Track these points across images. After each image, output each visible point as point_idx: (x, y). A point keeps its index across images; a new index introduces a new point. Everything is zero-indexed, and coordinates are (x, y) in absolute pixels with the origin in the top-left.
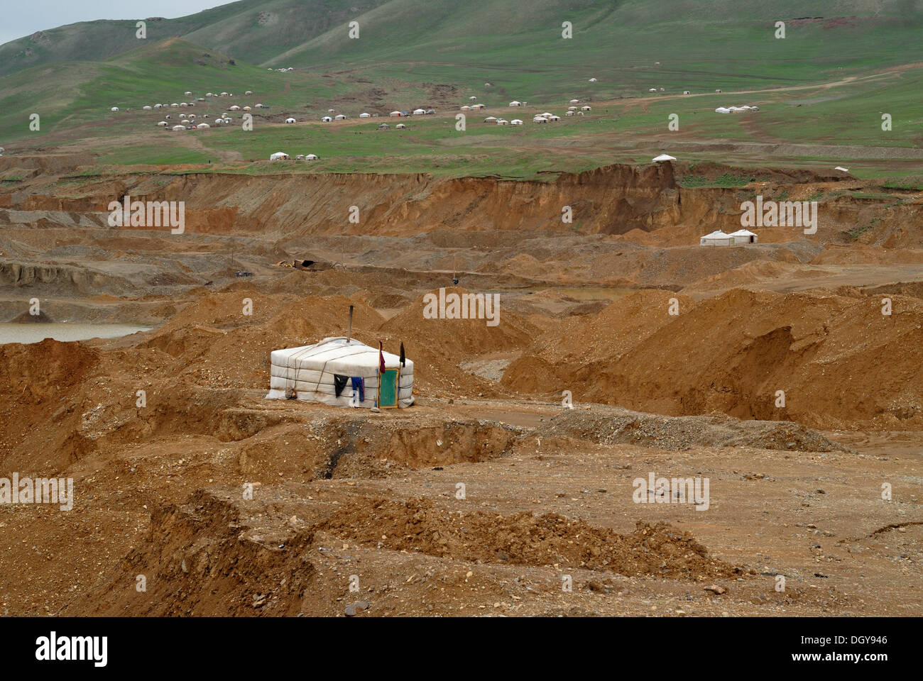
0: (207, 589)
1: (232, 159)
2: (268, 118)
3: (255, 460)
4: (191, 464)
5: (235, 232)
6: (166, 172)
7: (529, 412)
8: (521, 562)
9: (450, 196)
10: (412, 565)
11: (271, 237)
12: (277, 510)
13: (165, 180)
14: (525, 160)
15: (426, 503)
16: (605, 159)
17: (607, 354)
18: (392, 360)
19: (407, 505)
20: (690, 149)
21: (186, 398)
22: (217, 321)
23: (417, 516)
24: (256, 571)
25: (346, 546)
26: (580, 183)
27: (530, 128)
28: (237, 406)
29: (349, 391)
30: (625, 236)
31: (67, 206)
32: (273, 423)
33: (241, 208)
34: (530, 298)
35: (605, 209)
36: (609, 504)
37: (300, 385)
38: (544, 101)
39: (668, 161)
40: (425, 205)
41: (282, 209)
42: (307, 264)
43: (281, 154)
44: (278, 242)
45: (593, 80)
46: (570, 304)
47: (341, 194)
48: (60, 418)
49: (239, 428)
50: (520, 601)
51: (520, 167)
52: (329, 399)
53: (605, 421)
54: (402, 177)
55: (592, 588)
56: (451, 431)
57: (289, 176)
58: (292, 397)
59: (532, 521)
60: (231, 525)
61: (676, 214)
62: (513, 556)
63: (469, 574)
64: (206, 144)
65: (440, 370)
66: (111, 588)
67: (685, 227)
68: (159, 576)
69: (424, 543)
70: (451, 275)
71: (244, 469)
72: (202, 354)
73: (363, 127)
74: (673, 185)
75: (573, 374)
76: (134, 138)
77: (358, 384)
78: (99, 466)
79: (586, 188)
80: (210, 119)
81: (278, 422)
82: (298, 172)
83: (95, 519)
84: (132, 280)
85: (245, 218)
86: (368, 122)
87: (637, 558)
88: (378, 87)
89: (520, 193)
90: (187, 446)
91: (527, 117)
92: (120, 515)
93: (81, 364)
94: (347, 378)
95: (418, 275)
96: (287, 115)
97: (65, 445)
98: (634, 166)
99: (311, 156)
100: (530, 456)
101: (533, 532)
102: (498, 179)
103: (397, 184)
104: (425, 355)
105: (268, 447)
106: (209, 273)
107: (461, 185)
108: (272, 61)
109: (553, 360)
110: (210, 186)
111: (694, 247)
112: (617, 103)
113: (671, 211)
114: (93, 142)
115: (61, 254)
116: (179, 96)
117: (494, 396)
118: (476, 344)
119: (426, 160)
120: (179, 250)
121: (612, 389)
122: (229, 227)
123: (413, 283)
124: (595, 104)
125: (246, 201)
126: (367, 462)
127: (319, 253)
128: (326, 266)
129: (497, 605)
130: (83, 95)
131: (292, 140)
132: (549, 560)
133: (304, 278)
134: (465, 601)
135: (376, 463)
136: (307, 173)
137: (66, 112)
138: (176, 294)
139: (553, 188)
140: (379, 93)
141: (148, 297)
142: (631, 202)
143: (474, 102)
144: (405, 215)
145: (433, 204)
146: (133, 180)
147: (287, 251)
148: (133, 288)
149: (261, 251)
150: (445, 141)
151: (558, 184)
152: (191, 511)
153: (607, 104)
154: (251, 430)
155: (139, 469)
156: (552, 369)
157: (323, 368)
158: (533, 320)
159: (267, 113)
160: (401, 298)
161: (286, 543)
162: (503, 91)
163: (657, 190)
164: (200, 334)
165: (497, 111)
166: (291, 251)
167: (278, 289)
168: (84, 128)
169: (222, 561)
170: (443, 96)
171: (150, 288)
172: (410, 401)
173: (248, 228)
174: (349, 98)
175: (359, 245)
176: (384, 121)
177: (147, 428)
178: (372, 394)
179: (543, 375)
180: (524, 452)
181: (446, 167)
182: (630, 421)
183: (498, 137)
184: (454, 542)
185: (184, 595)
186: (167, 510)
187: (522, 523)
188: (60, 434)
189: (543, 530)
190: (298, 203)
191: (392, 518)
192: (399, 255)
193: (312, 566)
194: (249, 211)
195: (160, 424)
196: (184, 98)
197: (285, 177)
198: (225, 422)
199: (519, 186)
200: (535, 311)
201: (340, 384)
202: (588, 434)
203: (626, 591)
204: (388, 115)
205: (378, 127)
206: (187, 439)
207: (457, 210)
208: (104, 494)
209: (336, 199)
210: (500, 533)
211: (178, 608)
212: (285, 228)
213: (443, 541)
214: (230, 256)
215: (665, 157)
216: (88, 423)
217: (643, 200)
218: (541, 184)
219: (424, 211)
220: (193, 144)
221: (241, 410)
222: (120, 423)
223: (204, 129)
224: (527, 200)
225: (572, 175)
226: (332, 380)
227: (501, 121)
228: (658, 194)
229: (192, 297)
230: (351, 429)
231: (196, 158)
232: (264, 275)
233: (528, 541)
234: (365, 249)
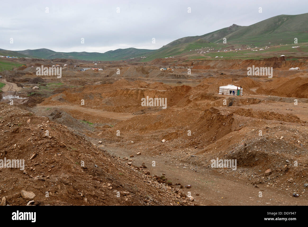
0: (215, 122)
1: (209, 58)
2: (215, 51)
3: (217, 104)
4: (207, 104)
5: (210, 69)
6: (199, 60)
7: (262, 97)
8: (268, 119)
9: (245, 63)
10: (250, 119)
11: (215, 70)
12: (225, 110)
13: (199, 61)
14: (258, 57)
15: (251, 109)
16: (272, 56)
17: (274, 88)
18: (239, 88)
19: (248, 110)
20: (287, 54)
21: (206, 94)
22: (208, 83)
23: (250, 111)
24: (223, 120)
25: (238, 116)
26: (268, 60)
27: (259, 51)
28: (214, 95)
29: (232, 93)
30: (276, 69)
31: (184, 65)
32: (220, 98)
33: (211, 65)
34: (259, 79)
35: (272, 64)
36: (279, 111)
37: (224, 92)
38: (261, 47)
39: (283, 56)
40: (241, 64)
41: (217, 65)
42: (222, 74)
43: (217, 57)
44: (217, 71)
45: (270, 43)
46: (266, 80)
47: (227, 63)
48: (186, 97)
49: (214, 99)
50: (270, 125)
51: (257, 58)
52: (229, 94)
53: (276, 98)
54: (237, 60)
55: (281, 124)
56: (249, 100)
57: (219, 60)
58: (223, 94)
59: (269, 113)
60: (218, 112)
61: (285, 65)
62: (266, 118)
63: (261, 120)
64: (205, 55)
65: (247, 90)
66: (199, 122)
67: (287, 67)
68: (206, 120)
69: (251, 116)
70: (245, 76)
71: (215, 105)
72: (208, 87)
73: (231, 52)
74: (284, 60)
75: (268, 91)
76: (194, 55)
77: (234, 92)
78: (193, 104)
79: (269, 61)
80: (206, 52)
81: (221, 98)
82: (220, 59)
83: (194, 112)
84: (194, 77)
85: (211, 67)
86: (231, 51)
87: (287, 119)
88: (233, 46)
89: (257, 62)
90: (206, 101)
91: (258, 50)
92: (197, 111)
93: (189, 89)
94: (232, 91)
95: (240, 76)
96: (218, 50)
97: (187, 101)
98: (277, 57)
99: (222, 57)
100: (264, 103)
101: (270, 115)
102: (253, 60)
103: (236, 61)
104: (244, 87)
105: (219, 102)
106: (206, 76)
107: (247, 61)
108: (216, 42)
109: (264, 89)
110: (206, 62)
111: (288, 70)
112: (274, 47)
113: (284, 64)
114: (188, 56)
115: (183, 73)
116: (201, 48)
117: (256, 94)
118: (251, 86)
119: (241, 57)
120: (201, 72)
121: (275, 94)
122: (209, 68)
123: (239, 77)
124: (270, 47)
125: (212, 64)
126: (237, 104)
127: (223, 72)
128: (225, 74)
129: (266, 125)
130: (186, 48)
131: (219, 54)
132: (273, 119)
133: (221, 76)
134: (260, 125)
135: (239, 104)
136: (221, 60)
137: (183, 51)
138: (201, 79)
139: (263, 61)
140: (233, 47)
141: (197, 79)
142: (277, 63)
143: (249, 47)
144: (238, 66)
145: (242, 64)
146: (194, 61)
147: (218, 72)
148: (194, 78)
149: (214, 72)
150: (244, 54)
151: (264, 60)
152: (211, 110)
153: (272, 47)
154: (216, 99)
155: (199, 105)
156: (264, 90)
157: (228, 89)
158: (260, 82)
159: (215, 50)
160: (237, 79)
161: (228, 115)
162: (254, 45)
163: (281, 61)
164: (206, 85)
165: (253, 49)
166: (219, 72)
167: (217, 78)
168: (186, 53)
169: (217, 118)
170: (244, 47)
171: (197, 78)
172: (242, 95)
173: (212, 69)
174: (228, 47)
175: (230, 71)
176: (234, 51)
177: (200, 99)
178: (236, 94)
179: (263, 91)
180: (263, 103)
181: (245, 58)
182: (281, 98)
183: (253, 53)
184: (256, 116)
185: (211, 123)
186: (207, 110)
187: (267, 113)
188: (186, 100)
189: (271, 114)
190: (220, 64)
191: (246, 112)
192: (237, 72)
193: (234, 119)
194: (212, 66)
195: (202, 98)
196: (202, 48)
197: (218, 60)
198: (212, 98)
199: (257, 61)
200: (260, 81)
201: (231, 92)
202: (274, 100)
203: (287, 124)
204: (234, 50)
205: (233, 52)
206: (206, 100)
207: (246, 65)
208: (193, 108)
209: (226, 64)
210: (264, 115)
211: (210, 125)
212: (218, 68)
213: (254, 115)
214: (209, 73)
215: (283, 55)
216: (191, 98)
217: (279, 63)
218: (261, 60)
219: (241, 65)
220: (203, 55)
221: (215, 96)
222: (195, 98)
223: (205, 53)
224: (259, 63)
225: (266, 59)
226: (229, 91)
227: (254, 50)
228: (282, 62)
229: (204, 79)
230: (233, 99)
231: (204, 58)
232: (215, 76)
233: (269, 116)
234: (231, 71)
